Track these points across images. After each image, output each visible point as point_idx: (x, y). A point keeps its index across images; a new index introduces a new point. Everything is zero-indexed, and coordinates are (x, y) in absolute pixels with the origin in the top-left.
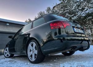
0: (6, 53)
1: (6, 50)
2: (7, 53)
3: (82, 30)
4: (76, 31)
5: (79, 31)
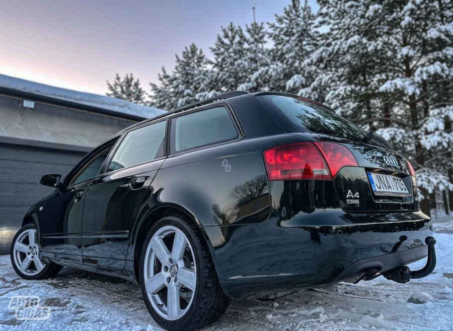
0: (23, 256)
1: (26, 241)
2: (29, 257)
3: (400, 180)
4: (380, 188)
5: (390, 187)
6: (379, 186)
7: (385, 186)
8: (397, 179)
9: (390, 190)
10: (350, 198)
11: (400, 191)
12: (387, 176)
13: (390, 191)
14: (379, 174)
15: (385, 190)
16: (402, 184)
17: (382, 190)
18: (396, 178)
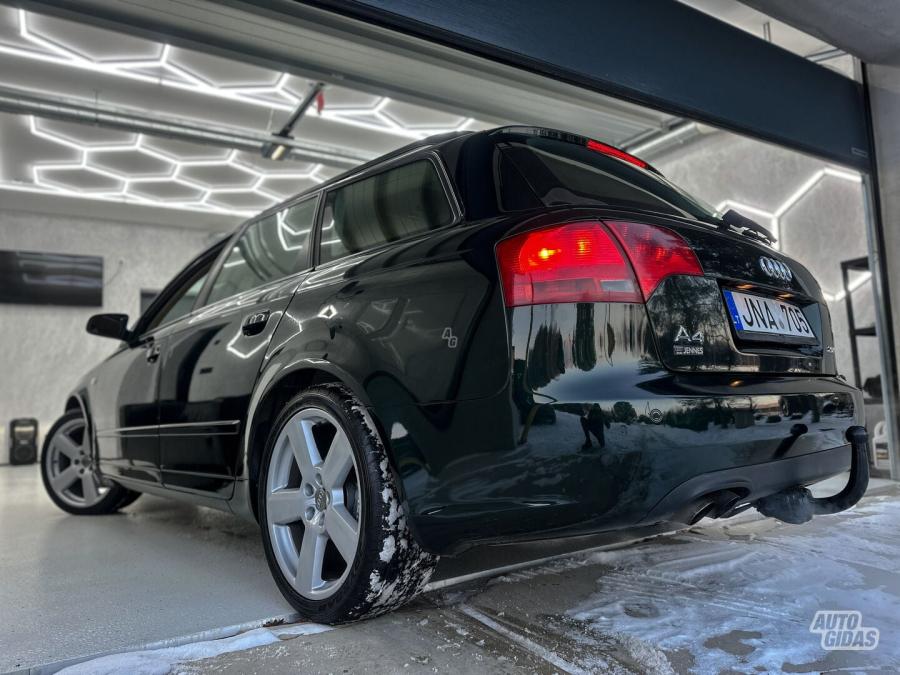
3: (797, 311)
4: (751, 324)
5: (773, 323)
6: (749, 321)
7: (763, 320)
8: (790, 309)
9: (774, 330)
10: (684, 343)
11: (795, 332)
12: (767, 300)
13: (772, 331)
14: (751, 297)
15: (763, 329)
16: (801, 320)
17: (755, 328)
18: (787, 306)
